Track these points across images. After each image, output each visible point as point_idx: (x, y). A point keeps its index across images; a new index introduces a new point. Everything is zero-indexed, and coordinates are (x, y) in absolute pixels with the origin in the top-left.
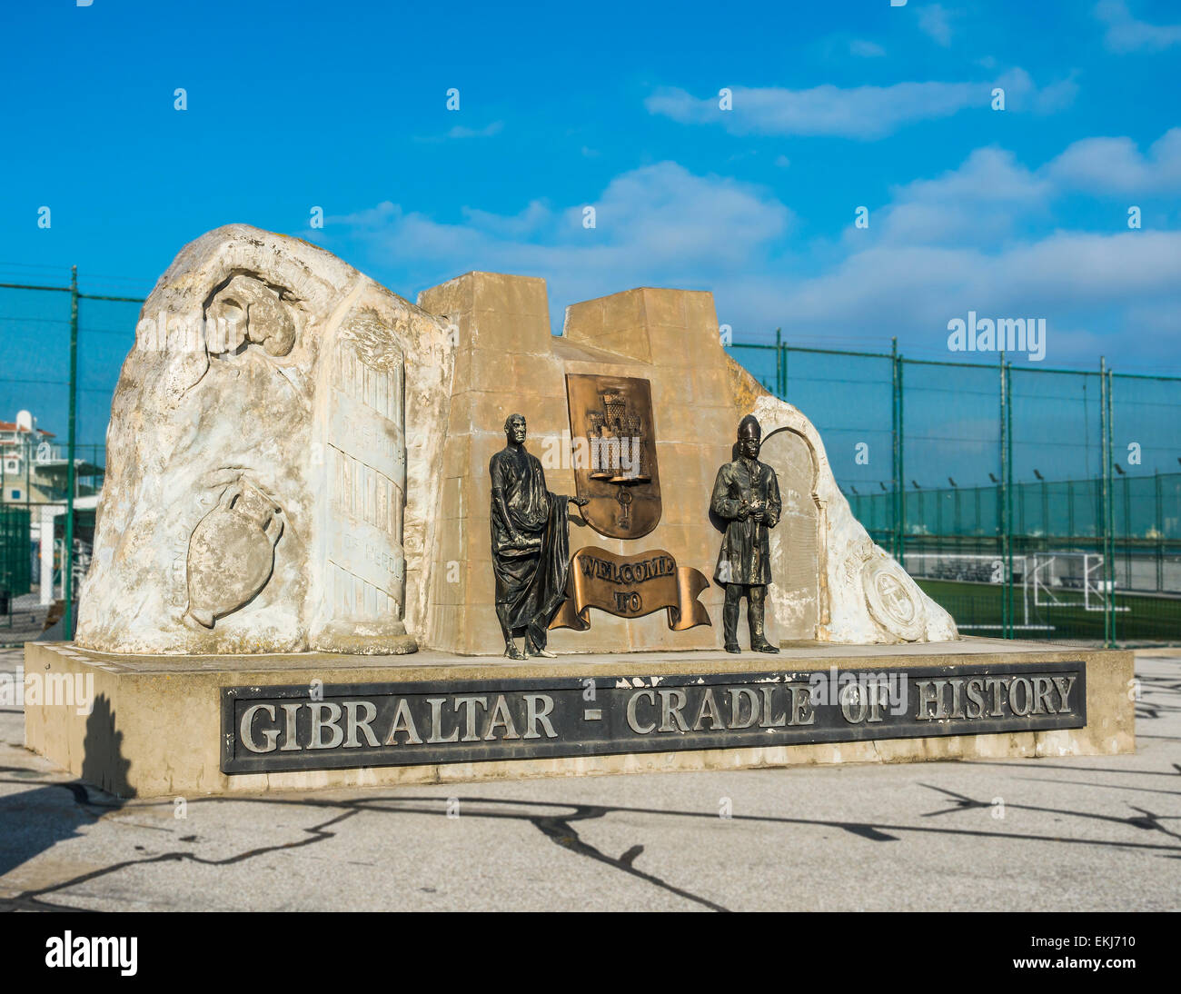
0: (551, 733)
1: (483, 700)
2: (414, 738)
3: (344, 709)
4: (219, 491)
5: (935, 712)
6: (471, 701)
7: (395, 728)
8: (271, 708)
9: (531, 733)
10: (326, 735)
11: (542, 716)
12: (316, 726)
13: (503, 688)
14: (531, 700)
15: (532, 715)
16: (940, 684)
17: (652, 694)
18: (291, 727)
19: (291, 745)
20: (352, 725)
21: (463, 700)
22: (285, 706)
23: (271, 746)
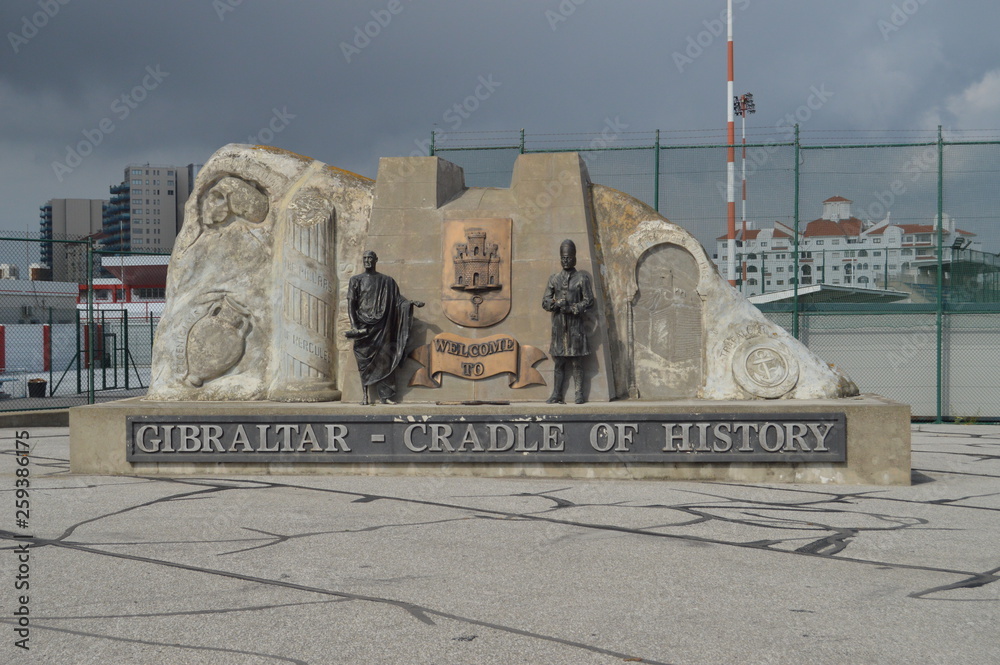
0: (346, 448)
1: (296, 427)
2: (248, 447)
3: (201, 431)
4: (207, 305)
5: (681, 445)
6: (287, 428)
7: (235, 441)
8: (155, 427)
9: (331, 447)
10: (189, 443)
11: (338, 438)
12: (184, 438)
13: (310, 420)
14: (330, 427)
15: (331, 437)
16: (686, 426)
17: (423, 426)
18: (168, 438)
19: (168, 448)
20: (207, 438)
21: (282, 426)
22: (163, 427)
23: (156, 449)
